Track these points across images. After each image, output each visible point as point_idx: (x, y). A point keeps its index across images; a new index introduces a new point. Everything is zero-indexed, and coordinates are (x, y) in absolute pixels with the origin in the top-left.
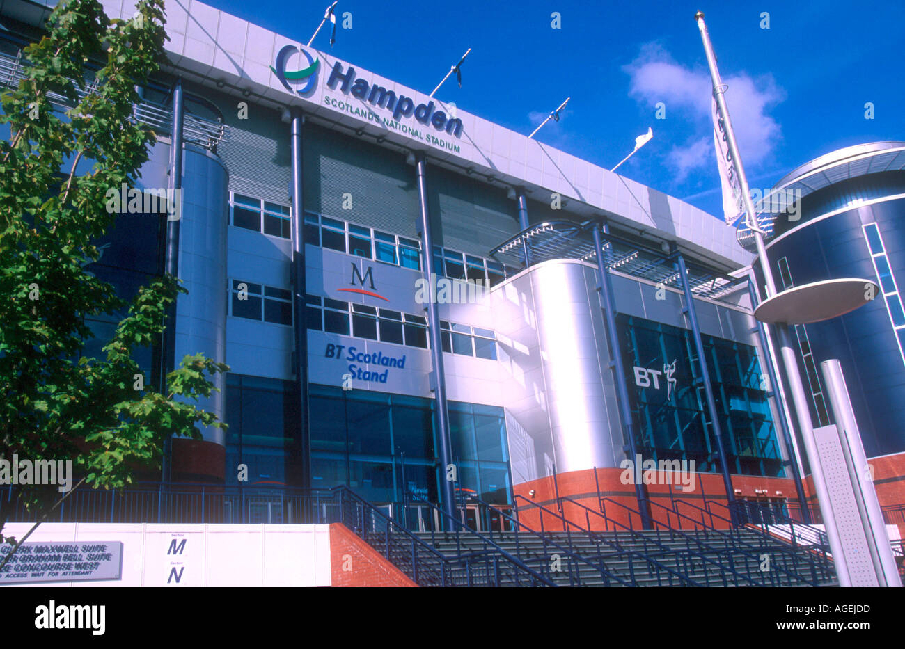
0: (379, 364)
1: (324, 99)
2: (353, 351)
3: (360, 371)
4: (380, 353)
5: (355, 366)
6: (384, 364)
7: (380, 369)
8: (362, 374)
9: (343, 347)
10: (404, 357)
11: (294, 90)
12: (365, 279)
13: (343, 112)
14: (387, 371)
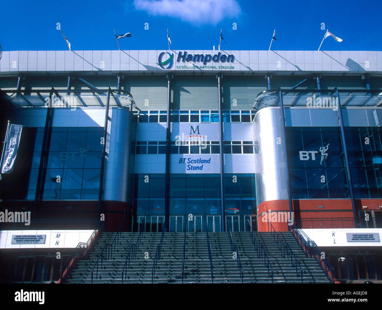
0: (199, 163)
1: (176, 67)
2: (189, 160)
3: (192, 167)
4: (200, 159)
5: (190, 165)
6: (201, 163)
7: (200, 165)
8: (192, 168)
9: (186, 159)
10: (210, 159)
11: (165, 68)
12: (196, 131)
13: (184, 69)
14: (203, 165)
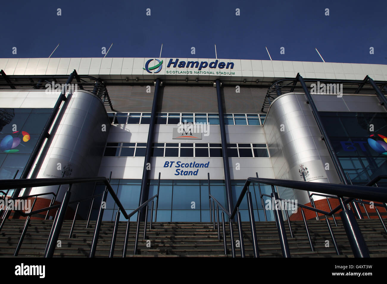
0: (193, 167)
1: (166, 72)
2: (179, 163)
3: (182, 171)
4: (195, 162)
5: (180, 170)
6: (196, 167)
7: (194, 169)
8: (183, 173)
9: (174, 162)
10: (209, 162)
11: (153, 72)
13: (175, 74)
14: (198, 170)
